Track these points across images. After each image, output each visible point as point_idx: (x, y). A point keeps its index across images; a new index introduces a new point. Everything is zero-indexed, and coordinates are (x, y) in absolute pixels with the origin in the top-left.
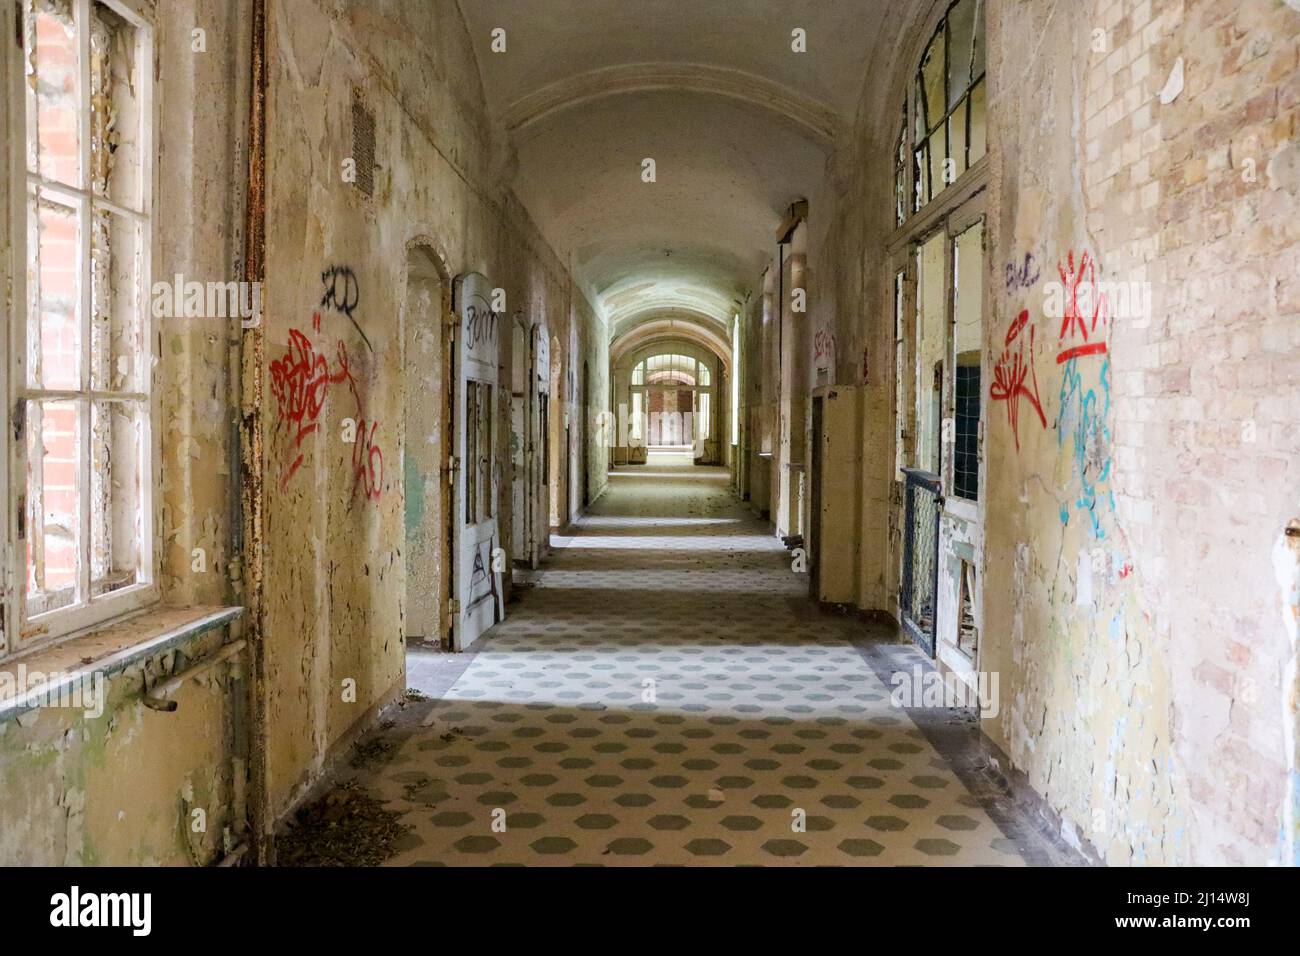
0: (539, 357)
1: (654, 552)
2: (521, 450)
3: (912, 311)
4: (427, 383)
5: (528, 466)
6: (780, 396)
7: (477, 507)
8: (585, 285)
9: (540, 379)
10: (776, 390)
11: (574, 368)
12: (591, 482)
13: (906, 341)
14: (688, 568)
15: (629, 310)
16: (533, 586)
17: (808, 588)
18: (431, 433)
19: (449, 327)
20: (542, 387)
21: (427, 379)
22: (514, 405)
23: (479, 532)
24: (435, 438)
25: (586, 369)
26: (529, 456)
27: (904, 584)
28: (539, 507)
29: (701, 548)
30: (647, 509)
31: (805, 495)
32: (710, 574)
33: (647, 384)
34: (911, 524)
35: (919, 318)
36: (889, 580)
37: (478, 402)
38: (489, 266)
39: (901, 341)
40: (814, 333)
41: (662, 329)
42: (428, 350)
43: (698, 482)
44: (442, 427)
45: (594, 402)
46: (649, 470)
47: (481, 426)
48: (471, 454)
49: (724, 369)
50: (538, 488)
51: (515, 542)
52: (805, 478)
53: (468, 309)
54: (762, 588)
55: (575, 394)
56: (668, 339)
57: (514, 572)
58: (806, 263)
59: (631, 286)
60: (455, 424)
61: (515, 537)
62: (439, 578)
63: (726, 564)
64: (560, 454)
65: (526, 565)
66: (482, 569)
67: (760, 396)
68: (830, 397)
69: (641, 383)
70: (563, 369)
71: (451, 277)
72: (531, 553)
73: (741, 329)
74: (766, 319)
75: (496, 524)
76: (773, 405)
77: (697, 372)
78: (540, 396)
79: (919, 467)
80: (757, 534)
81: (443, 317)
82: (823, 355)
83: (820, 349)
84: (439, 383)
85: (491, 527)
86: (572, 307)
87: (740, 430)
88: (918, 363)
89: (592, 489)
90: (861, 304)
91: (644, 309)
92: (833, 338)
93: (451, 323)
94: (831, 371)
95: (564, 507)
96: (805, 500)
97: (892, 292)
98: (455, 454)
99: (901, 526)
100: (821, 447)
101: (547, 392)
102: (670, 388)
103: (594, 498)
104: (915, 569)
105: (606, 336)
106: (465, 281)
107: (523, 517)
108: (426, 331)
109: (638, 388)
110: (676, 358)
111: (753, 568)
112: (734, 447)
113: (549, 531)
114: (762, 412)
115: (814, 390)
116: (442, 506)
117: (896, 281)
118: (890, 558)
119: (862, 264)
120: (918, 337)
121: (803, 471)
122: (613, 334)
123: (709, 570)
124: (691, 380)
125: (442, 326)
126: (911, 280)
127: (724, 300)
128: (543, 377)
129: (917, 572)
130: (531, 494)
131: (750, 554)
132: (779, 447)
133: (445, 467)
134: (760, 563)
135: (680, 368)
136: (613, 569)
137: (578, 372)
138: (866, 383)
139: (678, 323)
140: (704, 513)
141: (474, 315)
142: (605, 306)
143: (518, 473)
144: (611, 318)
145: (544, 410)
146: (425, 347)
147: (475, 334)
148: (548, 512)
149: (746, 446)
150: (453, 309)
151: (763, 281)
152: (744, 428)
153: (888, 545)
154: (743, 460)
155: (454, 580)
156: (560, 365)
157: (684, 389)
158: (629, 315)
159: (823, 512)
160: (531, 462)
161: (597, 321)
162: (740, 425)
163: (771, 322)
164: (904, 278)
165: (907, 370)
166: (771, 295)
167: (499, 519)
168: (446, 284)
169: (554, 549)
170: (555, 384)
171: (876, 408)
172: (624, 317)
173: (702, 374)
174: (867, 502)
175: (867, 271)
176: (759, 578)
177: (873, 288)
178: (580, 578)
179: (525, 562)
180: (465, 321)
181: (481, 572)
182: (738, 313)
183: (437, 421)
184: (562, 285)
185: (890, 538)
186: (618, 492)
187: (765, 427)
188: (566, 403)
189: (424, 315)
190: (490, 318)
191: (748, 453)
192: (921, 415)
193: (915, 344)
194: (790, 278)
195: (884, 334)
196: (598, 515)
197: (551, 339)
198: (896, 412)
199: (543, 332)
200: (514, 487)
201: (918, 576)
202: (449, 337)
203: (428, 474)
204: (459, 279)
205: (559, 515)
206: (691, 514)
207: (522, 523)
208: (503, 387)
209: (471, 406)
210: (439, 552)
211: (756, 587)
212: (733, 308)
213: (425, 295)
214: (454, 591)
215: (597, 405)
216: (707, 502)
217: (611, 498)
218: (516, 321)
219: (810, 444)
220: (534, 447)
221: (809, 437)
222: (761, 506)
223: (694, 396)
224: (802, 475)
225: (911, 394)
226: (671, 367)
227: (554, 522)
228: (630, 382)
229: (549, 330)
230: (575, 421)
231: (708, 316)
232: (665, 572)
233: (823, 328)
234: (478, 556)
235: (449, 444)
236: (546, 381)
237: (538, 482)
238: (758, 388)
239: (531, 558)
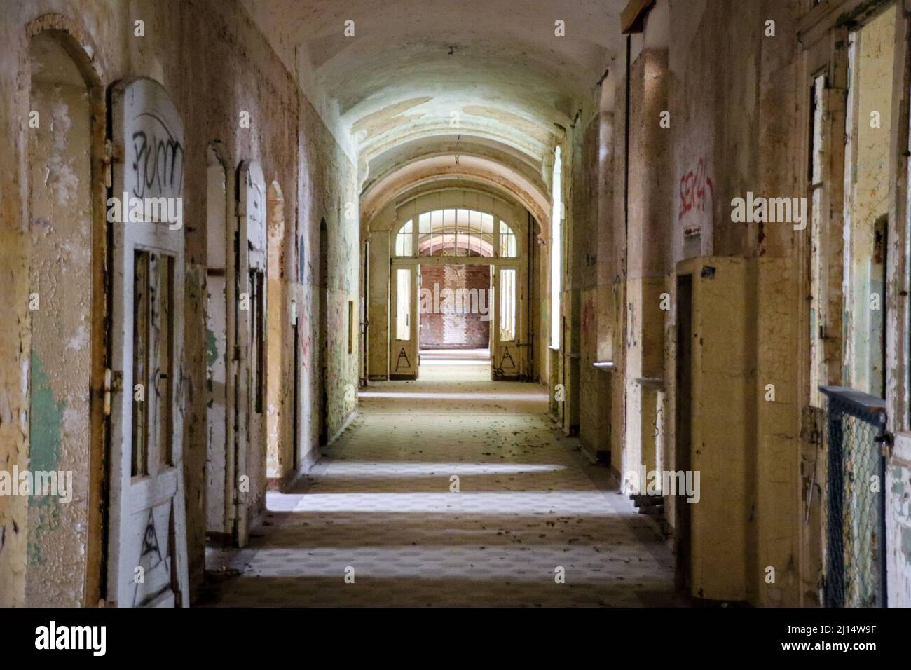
0: (248, 214)
1: (430, 518)
2: (221, 359)
3: (837, 138)
4: (68, 254)
5: (232, 384)
6: (625, 273)
7: (150, 448)
8: (320, 99)
9: (251, 247)
10: (619, 263)
11: (305, 230)
12: (332, 407)
13: (828, 184)
14: (483, 543)
15: (391, 139)
16: (238, 574)
17: (672, 575)
18: (73, 333)
19: (104, 164)
20: (253, 260)
21: (67, 247)
22: (210, 289)
23: (152, 489)
24: (80, 341)
25: (323, 230)
26: (234, 368)
27: (830, 574)
28: (249, 448)
29: (503, 510)
30: (420, 450)
31: (666, 427)
32: (520, 553)
33: (419, 255)
34: (838, 476)
35: (849, 149)
36: (804, 567)
37: (152, 283)
38: (166, 67)
39: (820, 185)
40: (678, 177)
41: (442, 170)
42: (70, 200)
43: (496, 407)
44: (93, 323)
45: (337, 283)
46: (422, 388)
47: (158, 321)
48: (141, 366)
49: (539, 231)
50: (248, 418)
51: (211, 504)
52: (666, 401)
53: (135, 136)
54: (599, 575)
55: (307, 271)
56: (450, 184)
57: (208, 552)
58: (667, 64)
59: (395, 102)
60: (115, 319)
61: (209, 497)
62: (84, 567)
63: (543, 536)
64: (283, 363)
65: (227, 541)
66: (156, 548)
67: (594, 273)
68: (704, 274)
69: (409, 253)
70: (287, 232)
71: (105, 83)
72: (236, 522)
73: (564, 167)
74: (603, 153)
75: (181, 477)
76: (615, 287)
77: (496, 238)
78: (251, 275)
79: (850, 384)
80: (590, 489)
81: (92, 148)
82: (694, 209)
83: (688, 201)
84: (87, 253)
85: (171, 481)
86: (301, 134)
87: (564, 327)
88: (847, 221)
89: (333, 419)
90: (754, 128)
91: (413, 138)
92: (709, 181)
93: (107, 158)
94: (706, 233)
95: (290, 447)
96: (666, 436)
97: (805, 108)
98: (114, 365)
99: (822, 477)
100: (690, 352)
101: (261, 267)
102: (454, 260)
103: (337, 430)
104: (847, 548)
105: (355, 180)
106: (128, 92)
107: (223, 464)
108: (65, 170)
109: (405, 262)
110: (463, 214)
111: (585, 544)
112: (554, 352)
113: (264, 485)
114: (597, 297)
115: (680, 264)
116: (92, 448)
117: (813, 89)
118: (805, 532)
119: (758, 64)
120: (848, 179)
121: (663, 390)
122: (366, 177)
123: (518, 545)
124: (487, 249)
125: (92, 161)
126: (838, 87)
127: (538, 123)
128: (256, 244)
129: (851, 554)
130: (236, 428)
131: (580, 520)
132: (625, 352)
133: (97, 387)
134: (594, 535)
135: (470, 230)
136: (367, 544)
137: (311, 239)
138: (763, 252)
139: (467, 160)
140: (508, 456)
141: (144, 145)
142: (353, 133)
143: (217, 394)
144: (362, 153)
145: (258, 297)
146: (63, 195)
147: (145, 176)
148: (263, 455)
149: (573, 350)
150: (110, 136)
151: (599, 96)
152: (569, 323)
153: (801, 512)
154: (568, 372)
155: (109, 567)
156: (282, 224)
157: (477, 262)
158: (388, 148)
159: (694, 454)
160: (237, 378)
161: (340, 158)
162: (563, 319)
163: (611, 159)
164: (827, 85)
165: (828, 231)
166: (611, 115)
167: (186, 469)
168: (97, 95)
169: (272, 515)
170: (275, 255)
171: (778, 291)
172: (382, 151)
173: (503, 239)
174: (765, 442)
175: (766, 77)
176: (596, 559)
177: (776, 101)
178: (313, 560)
179: (225, 535)
180: (130, 156)
181: (154, 554)
182: (560, 144)
183: (84, 314)
184: (286, 99)
185: (805, 498)
186: (375, 423)
187: (601, 320)
188: (293, 286)
189: (60, 143)
190: (170, 150)
191: (575, 362)
192: (852, 302)
193: (841, 189)
194: (642, 87)
195: (790, 174)
196: (342, 458)
197: (268, 181)
198: (810, 298)
199: (256, 173)
200: (209, 418)
201: (853, 561)
202: (103, 180)
203: (70, 398)
204: (119, 87)
205: (281, 460)
206: (488, 457)
207: (223, 474)
208: (193, 261)
209: (142, 289)
210: (86, 523)
211: (590, 574)
212: (552, 135)
213: (62, 112)
214: (109, 585)
215: (341, 288)
216: (514, 439)
217: (362, 431)
218: (211, 155)
219: (672, 348)
220: (243, 354)
221: (672, 337)
222: (596, 443)
223: (492, 273)
224: (660, 396)
225: (836, 269)
226: (456, 229)
227: (273, 470)
228: (393, 249)
229: (265, 170)
230: (307, 313)
231: (510, 148)
232: (449, 549)
233: (693, 167)
234: (150, 528)
235: (105, 351)
236: (260, 251)
237: (249, 407)
238: (592, 260)
239: (235, 529)
